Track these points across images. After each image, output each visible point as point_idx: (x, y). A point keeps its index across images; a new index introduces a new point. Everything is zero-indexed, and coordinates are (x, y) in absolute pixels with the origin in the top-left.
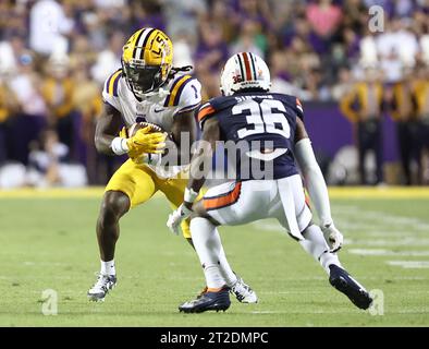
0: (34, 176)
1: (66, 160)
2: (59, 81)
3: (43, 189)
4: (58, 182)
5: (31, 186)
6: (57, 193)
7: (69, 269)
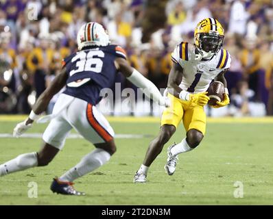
0: (233, 110)
1: (253, 99)
2: (251, 51)
3: (239, 118)
4: (248, 113)
5: (231, 115)
6: (247, 120)
7: (254, 167)
